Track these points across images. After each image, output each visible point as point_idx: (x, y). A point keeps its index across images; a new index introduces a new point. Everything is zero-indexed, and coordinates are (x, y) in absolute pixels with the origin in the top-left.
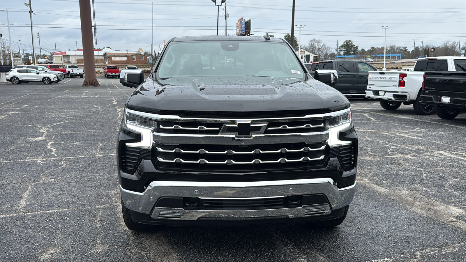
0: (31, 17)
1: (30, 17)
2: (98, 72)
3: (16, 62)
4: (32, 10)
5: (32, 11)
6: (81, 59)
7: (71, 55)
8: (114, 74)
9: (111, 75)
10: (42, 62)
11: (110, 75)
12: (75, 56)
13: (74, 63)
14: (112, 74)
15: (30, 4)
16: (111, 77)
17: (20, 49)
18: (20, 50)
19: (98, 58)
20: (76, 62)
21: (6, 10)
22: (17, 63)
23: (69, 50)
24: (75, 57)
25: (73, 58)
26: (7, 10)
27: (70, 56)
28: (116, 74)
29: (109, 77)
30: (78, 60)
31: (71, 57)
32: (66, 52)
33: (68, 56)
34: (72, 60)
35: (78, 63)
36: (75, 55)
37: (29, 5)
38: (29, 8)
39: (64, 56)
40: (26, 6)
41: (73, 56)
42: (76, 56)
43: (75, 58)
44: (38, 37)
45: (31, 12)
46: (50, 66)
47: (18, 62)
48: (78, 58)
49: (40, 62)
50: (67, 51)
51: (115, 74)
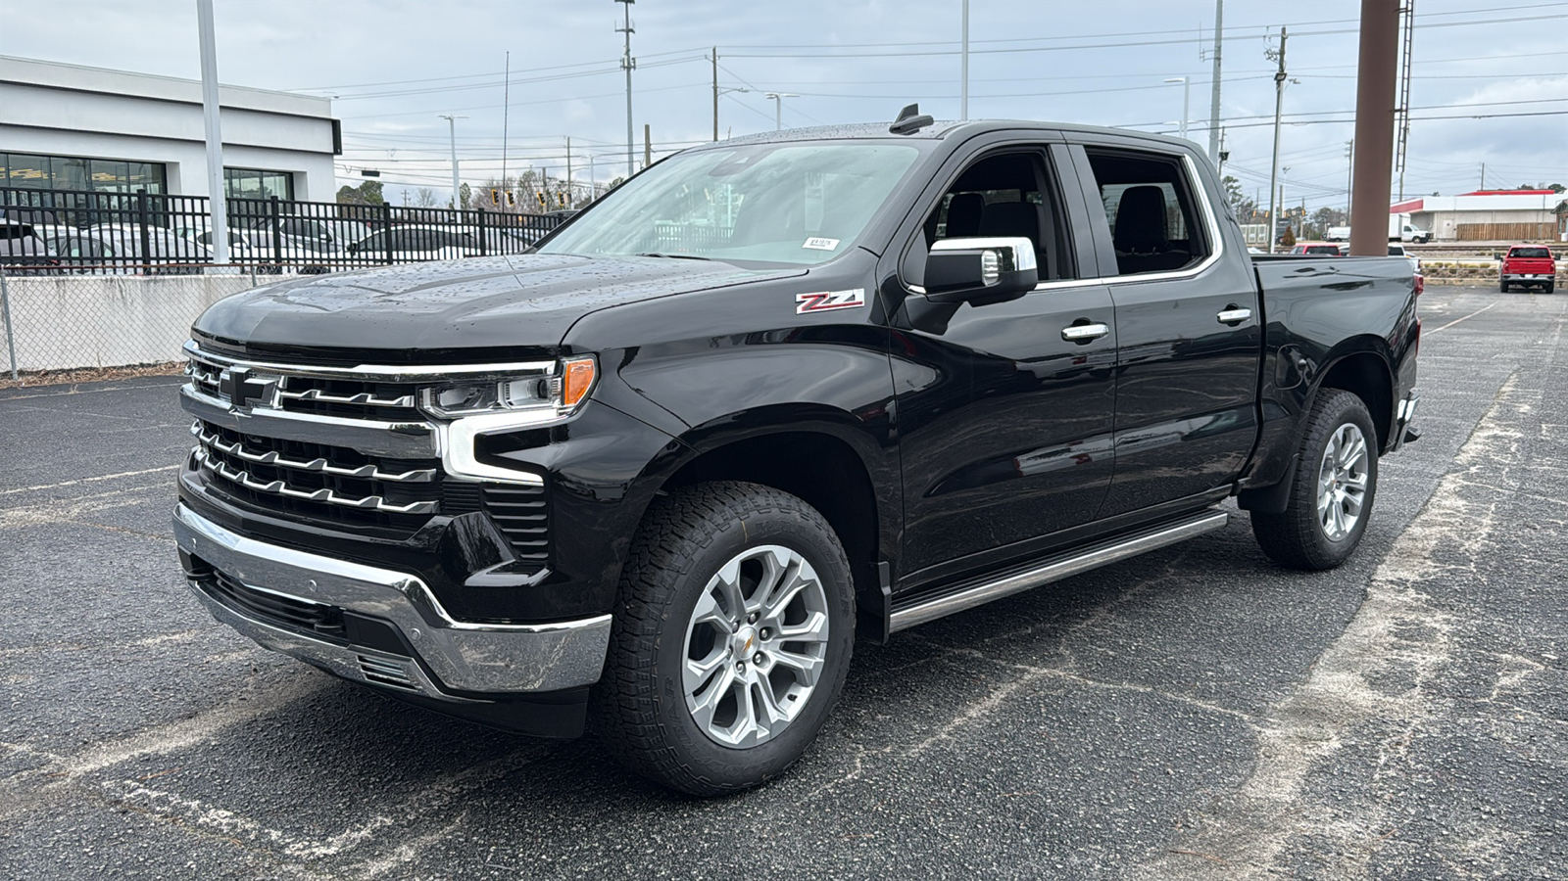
0: (1279, 93)
1: (1276, 94)
2: (1481, 271)
3: (1253, 235)
4: (1285, 72)
5: (1285, 75)
6: (1474, 225)
7: (1437, 212)
8: (1529, 277)
9: (1519, 282)
10: (1341, 237)
11: (1513, 282)
12: (1452, 216)
13: (1444, 240)
14: (1523, 276)
15: (1282, 53)
16: (1519, 287)
17: (1284, 197)
18: (1284, 200)
19: (1540, 221)
20: (1455, 235)
21: (1183, 79)
22: (1253, 239)
23: (1435, 194)
24: (1453, 220)
25: (1445, 222)
26: (1187, 79)
27: (1436, 215)
28: (1537, 278)
29: (1510, 286)
30: (1461, 228)
31: (1436, 219)
32: (1422, 201)
33: (1430, 215)
34: (1439, 231)
35: (1458, 240)
36: (1455, 212)
37: (1278, 56)
38: (1278, 66)
39: (1414, 216)
40: (1269, 58)
41: (1445, 216)
42: (1457, 216)
43: (1451, 222)
44: (1346, 156)
45: (1280, 77)
46: (1309, 247)
47: (1257, 235)
48: (1463, 222)
49: (1335, 237)
50: (1425, 198)
51: (1535, 276)
